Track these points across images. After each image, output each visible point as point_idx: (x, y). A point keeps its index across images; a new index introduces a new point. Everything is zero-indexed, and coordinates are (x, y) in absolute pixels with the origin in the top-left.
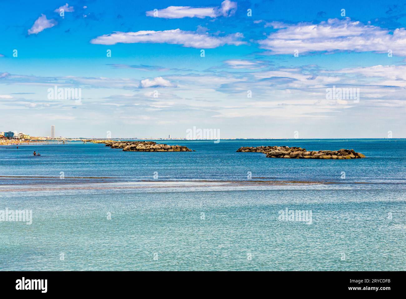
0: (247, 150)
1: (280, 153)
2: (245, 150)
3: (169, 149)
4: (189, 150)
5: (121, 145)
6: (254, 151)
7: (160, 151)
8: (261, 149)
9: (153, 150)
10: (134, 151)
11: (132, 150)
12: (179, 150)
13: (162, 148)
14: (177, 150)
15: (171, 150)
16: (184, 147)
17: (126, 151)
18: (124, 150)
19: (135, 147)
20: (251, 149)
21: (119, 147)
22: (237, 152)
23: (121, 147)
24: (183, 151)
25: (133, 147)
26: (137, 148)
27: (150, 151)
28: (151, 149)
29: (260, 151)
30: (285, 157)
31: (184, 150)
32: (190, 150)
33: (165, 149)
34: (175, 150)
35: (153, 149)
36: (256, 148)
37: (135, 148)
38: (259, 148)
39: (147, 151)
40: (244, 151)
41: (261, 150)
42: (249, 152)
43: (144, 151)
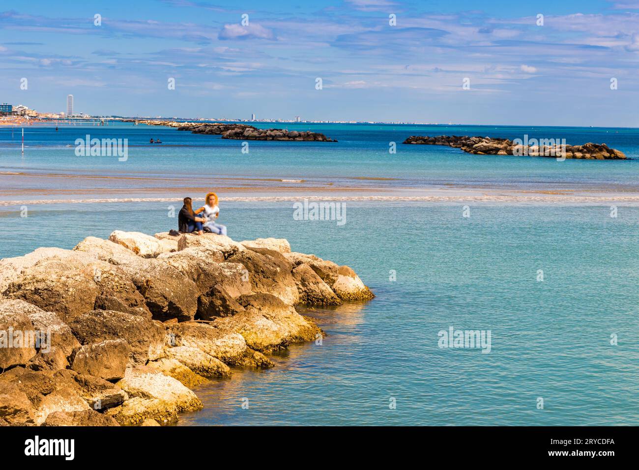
0: (419, 142)
1: (490, 147)
2: (416, 141)
3: (296, 137)
4: (327, 140)
5: (208, 130)
6: (431, 143)
7: (283, 140)
8: (443, 140)
9: (271, 139)
10: (240, 139)
11: (237, 137)
12: (311, 139)
13: (285, 135)
14: (309, 139)
15: (300, 139)
16: (319, 135)
17: (227, 138)
18: (223, 138)
19: (242, 133)
20: (426, 140)
21: (207, 132)
22: (404, 143)
23: (210, 133)
24: (318, 140)
25: (238, 133)
26: (246, 134)
27: (266, 140)
28: (267, 136)
29: (440, 143)
30: (499, 153)
31: (320, 139)
32: (330, 139)
33: (289, 137)
34: (305, 139)
35: (271, 136)
36: (435, 138)
37: (242, 135)
38: (439, 138)
39: (263, 139)
40: (415, 143)
41: (442, 142)
42: (423, 144)
43: (257, 139)
